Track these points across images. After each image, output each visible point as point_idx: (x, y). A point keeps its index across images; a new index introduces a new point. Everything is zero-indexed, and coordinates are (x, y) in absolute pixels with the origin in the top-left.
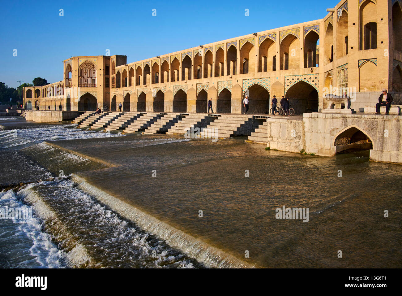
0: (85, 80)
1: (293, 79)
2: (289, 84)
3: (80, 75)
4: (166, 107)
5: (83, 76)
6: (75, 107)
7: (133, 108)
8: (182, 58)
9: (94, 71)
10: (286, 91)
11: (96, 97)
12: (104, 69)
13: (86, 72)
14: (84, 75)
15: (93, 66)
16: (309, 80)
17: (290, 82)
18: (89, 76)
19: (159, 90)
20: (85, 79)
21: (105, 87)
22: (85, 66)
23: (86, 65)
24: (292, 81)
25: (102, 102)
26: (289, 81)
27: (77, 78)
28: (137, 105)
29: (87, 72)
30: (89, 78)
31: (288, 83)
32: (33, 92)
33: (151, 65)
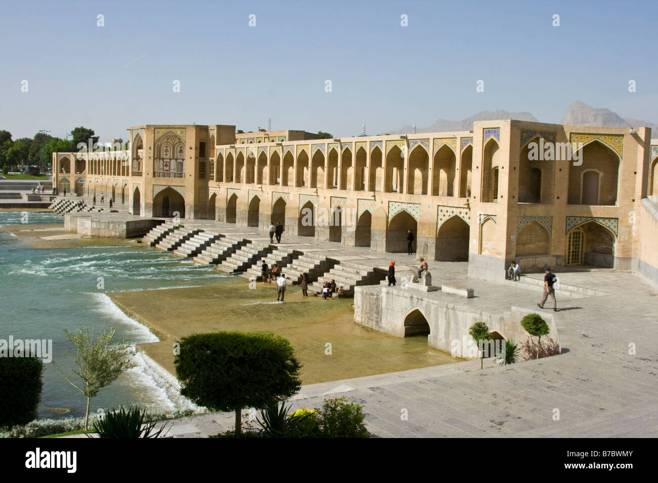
0: (165, 164)
1: (447, 212)
2: (443, 218)
3: (157, 157)
4: (288, 226)
5: (162, 157)
6: (147, 210)
7: (240, 220)
8: (313, 153)
9: (181, 148)
10: (439, 226)
11: (182, 194)
12: (196, 148)
13: (166, 151)
14: (163, 155)
15: (179, 139)
16: (465, 216)
17: (444, 215)
18: (171, 157)
19: (279, 197)
20: (165, 162)
21: (198, 178)
22: (166, 140)
23: (168, 139)
24: (446, 214)
25: (193, 204)
26: (443, 213)
27: (152, 161)
28: (247, 215)
29: (169, 150)
30: (172, 161)
31: (441, 215)
32: (71, 164)
33: (268, 154)
